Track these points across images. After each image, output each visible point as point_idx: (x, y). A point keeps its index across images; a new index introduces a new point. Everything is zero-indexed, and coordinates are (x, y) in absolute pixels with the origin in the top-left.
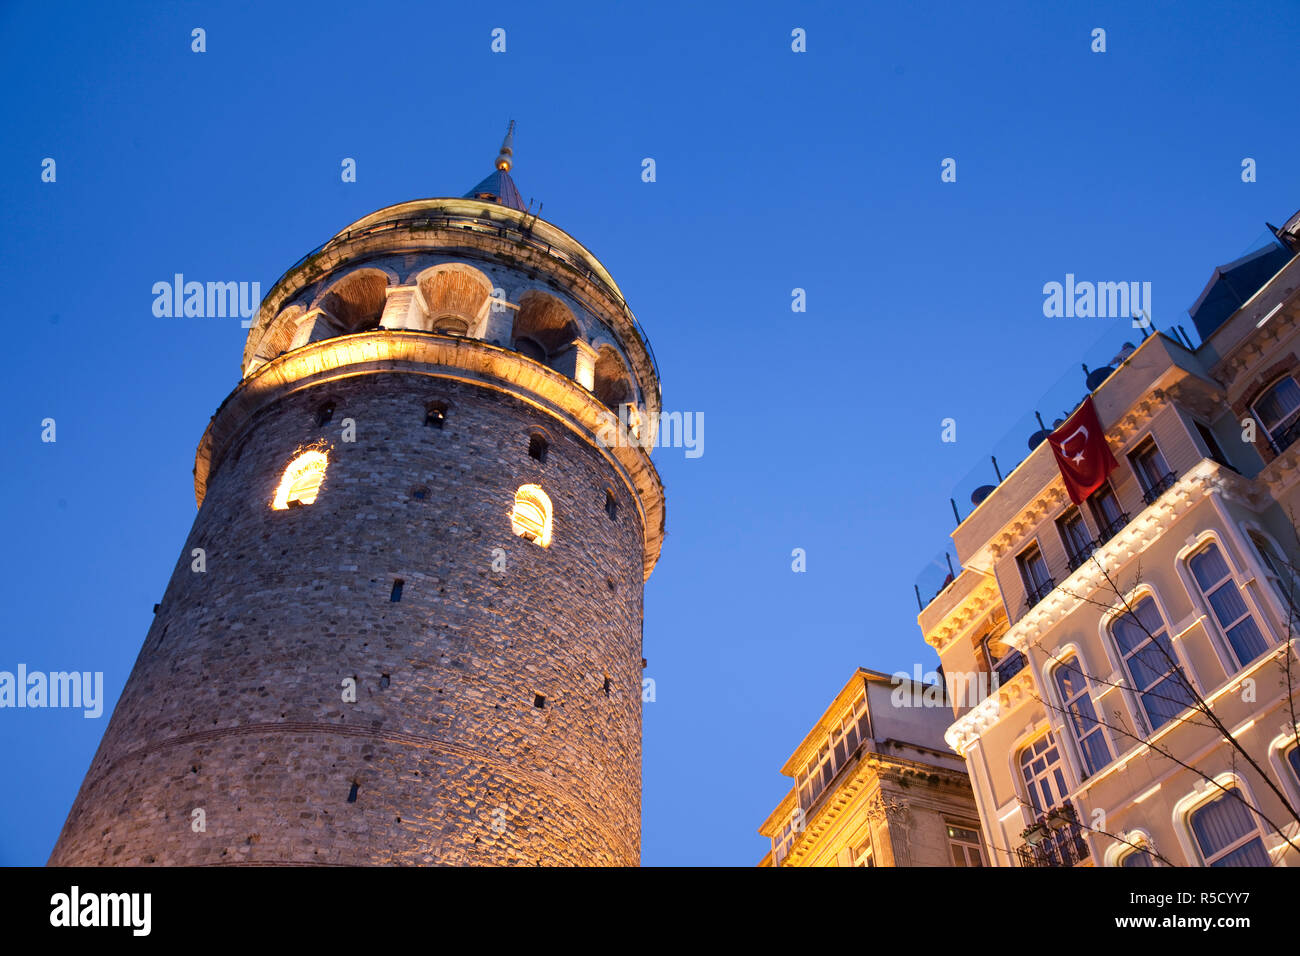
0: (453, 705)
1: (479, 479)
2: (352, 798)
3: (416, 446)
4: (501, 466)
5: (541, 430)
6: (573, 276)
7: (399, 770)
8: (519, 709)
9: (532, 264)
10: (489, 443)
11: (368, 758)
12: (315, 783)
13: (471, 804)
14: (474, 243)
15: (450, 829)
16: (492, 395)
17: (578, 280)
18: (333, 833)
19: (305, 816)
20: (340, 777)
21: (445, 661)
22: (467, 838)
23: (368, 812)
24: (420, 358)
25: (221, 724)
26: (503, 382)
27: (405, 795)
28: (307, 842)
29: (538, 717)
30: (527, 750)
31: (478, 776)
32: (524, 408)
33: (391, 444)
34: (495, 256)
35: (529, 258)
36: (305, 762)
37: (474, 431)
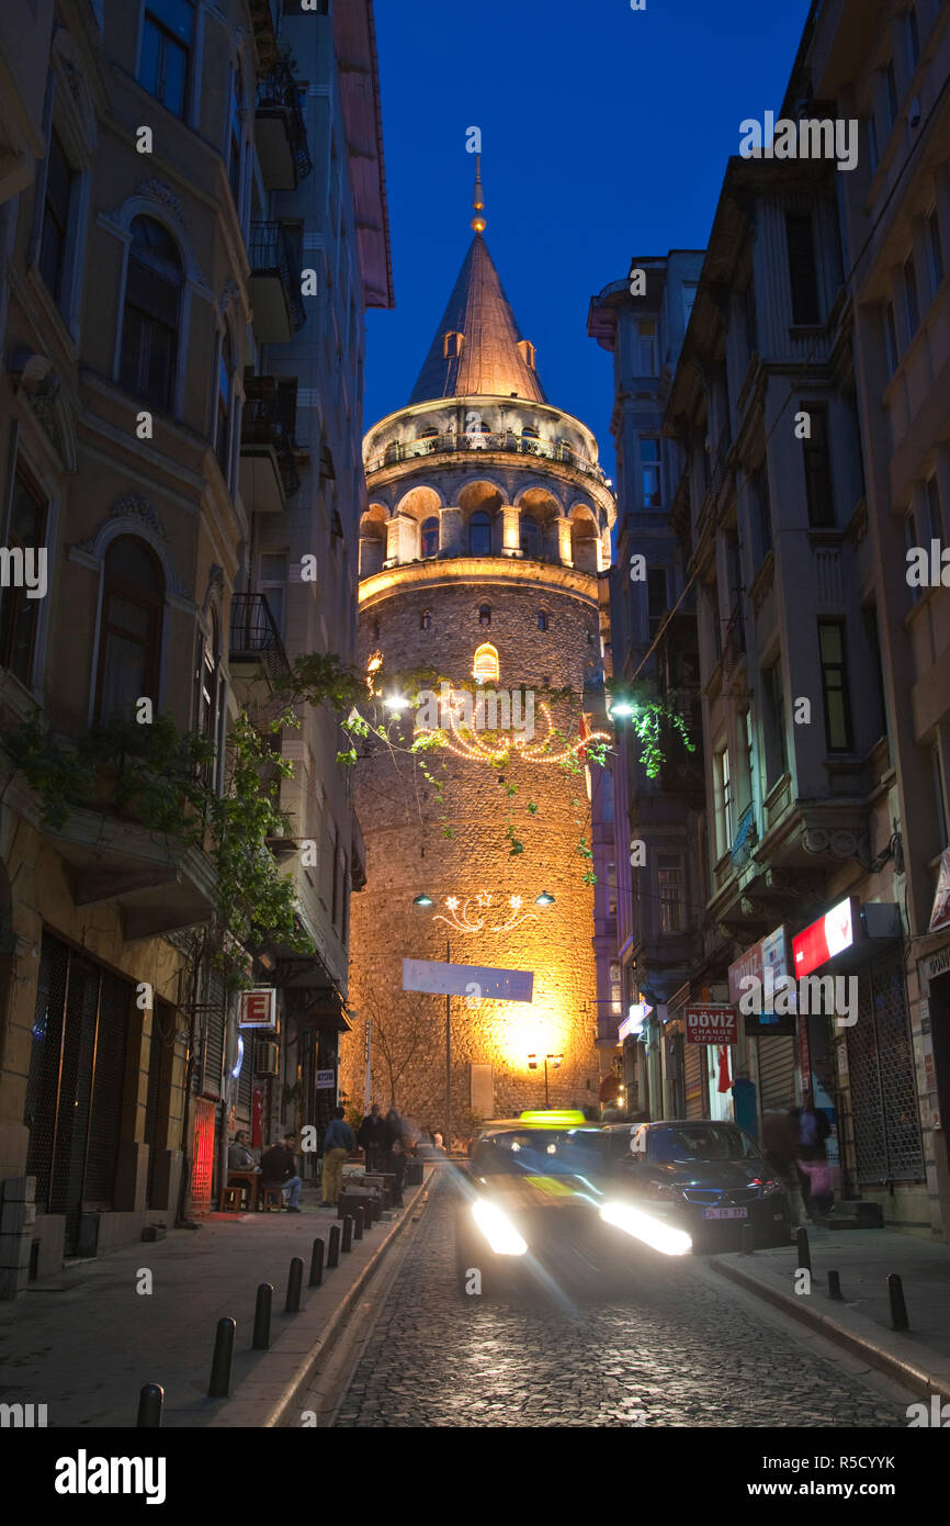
0: (457, 799)
1: (453, 656)
2: (423, 855)
3: (419, 646)
4: (463, 642)
5: (484, 599)
6: (490, 456)
7: (439, 838)
8: (490, 788)
9: (462, 461)
10: (455, 627)
11: (425, 836)
12: (408, 852)
13: (472, 844)
14: (423, 464)
15: (463, 859)
16: (452, 589)
17: (494, 456)
18: (418, 872)
19: (407, 867)
20: (416, 847)
21: (450, 777)
22: (471, 861)
23: (430, 861)
24: (409, 580)
25: (372, 828)
26: (457, 578)
27: (442, 849)
28: (410, 878)
29: (501, 789)
30: (496, 808)
31: (474, 830)
32: (472, 588)
33: (406, 649)
34: (438, 466)
35: (458, 459)
36: (403, 843)
37: (446, 623)
